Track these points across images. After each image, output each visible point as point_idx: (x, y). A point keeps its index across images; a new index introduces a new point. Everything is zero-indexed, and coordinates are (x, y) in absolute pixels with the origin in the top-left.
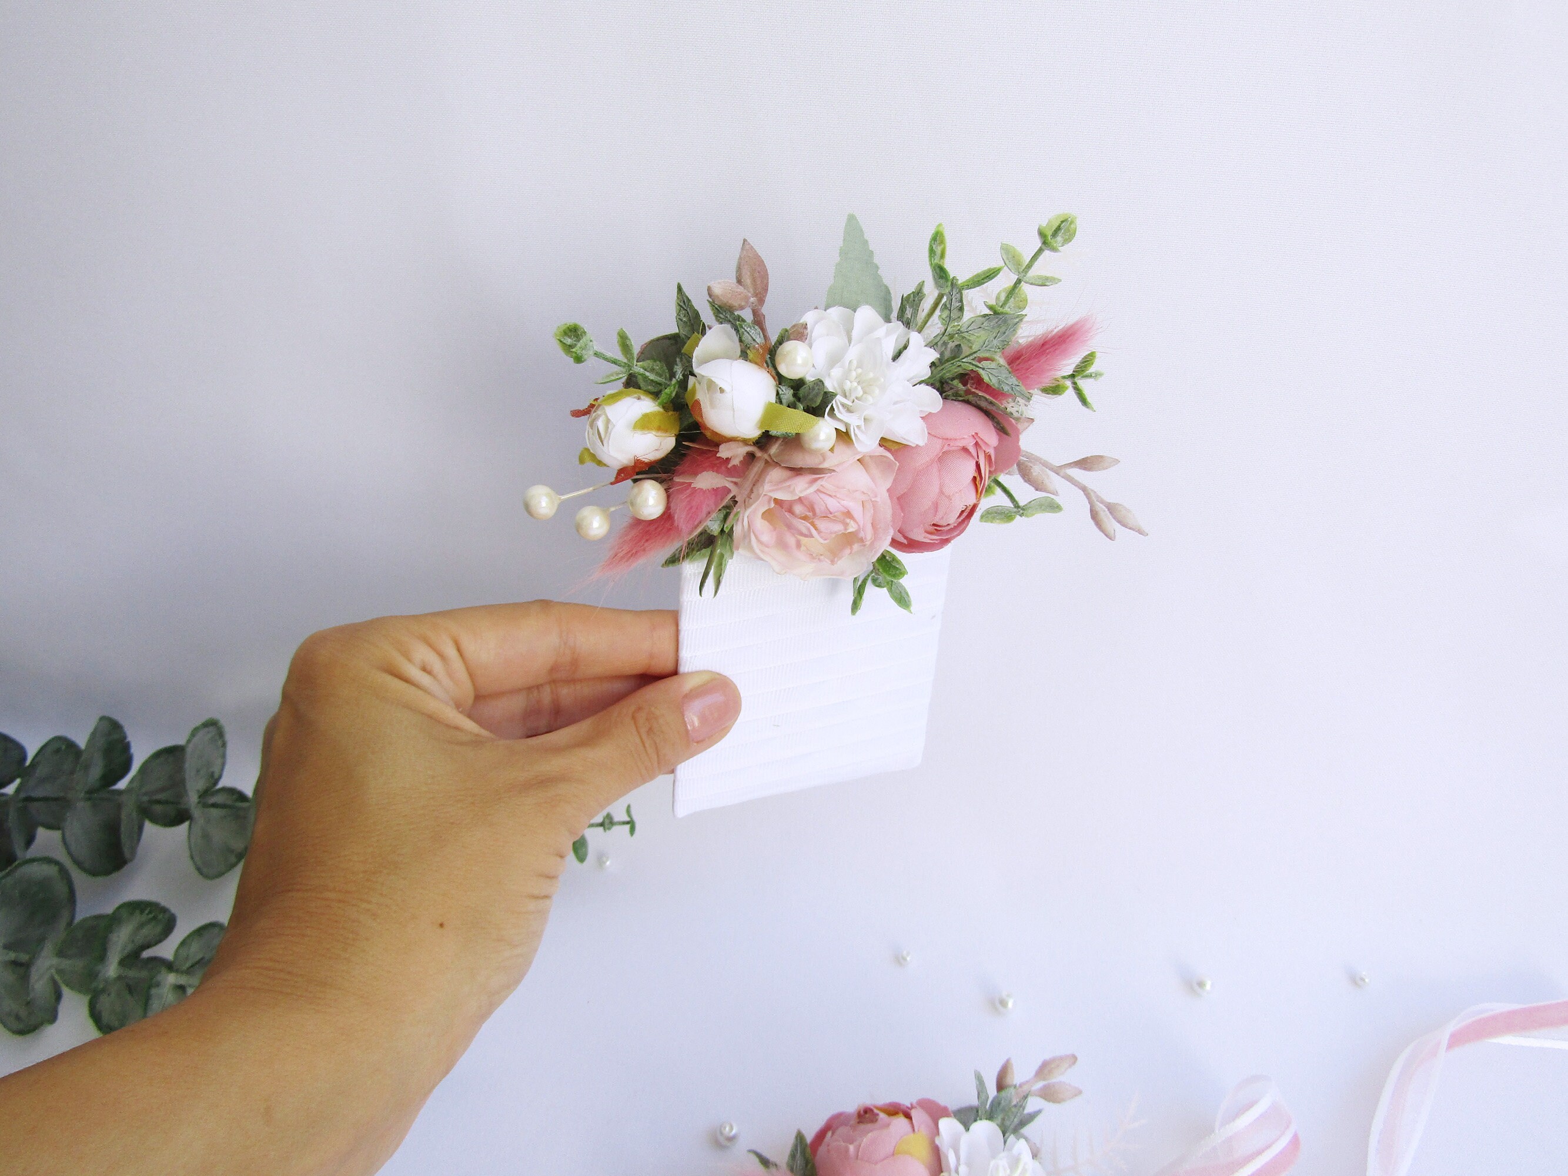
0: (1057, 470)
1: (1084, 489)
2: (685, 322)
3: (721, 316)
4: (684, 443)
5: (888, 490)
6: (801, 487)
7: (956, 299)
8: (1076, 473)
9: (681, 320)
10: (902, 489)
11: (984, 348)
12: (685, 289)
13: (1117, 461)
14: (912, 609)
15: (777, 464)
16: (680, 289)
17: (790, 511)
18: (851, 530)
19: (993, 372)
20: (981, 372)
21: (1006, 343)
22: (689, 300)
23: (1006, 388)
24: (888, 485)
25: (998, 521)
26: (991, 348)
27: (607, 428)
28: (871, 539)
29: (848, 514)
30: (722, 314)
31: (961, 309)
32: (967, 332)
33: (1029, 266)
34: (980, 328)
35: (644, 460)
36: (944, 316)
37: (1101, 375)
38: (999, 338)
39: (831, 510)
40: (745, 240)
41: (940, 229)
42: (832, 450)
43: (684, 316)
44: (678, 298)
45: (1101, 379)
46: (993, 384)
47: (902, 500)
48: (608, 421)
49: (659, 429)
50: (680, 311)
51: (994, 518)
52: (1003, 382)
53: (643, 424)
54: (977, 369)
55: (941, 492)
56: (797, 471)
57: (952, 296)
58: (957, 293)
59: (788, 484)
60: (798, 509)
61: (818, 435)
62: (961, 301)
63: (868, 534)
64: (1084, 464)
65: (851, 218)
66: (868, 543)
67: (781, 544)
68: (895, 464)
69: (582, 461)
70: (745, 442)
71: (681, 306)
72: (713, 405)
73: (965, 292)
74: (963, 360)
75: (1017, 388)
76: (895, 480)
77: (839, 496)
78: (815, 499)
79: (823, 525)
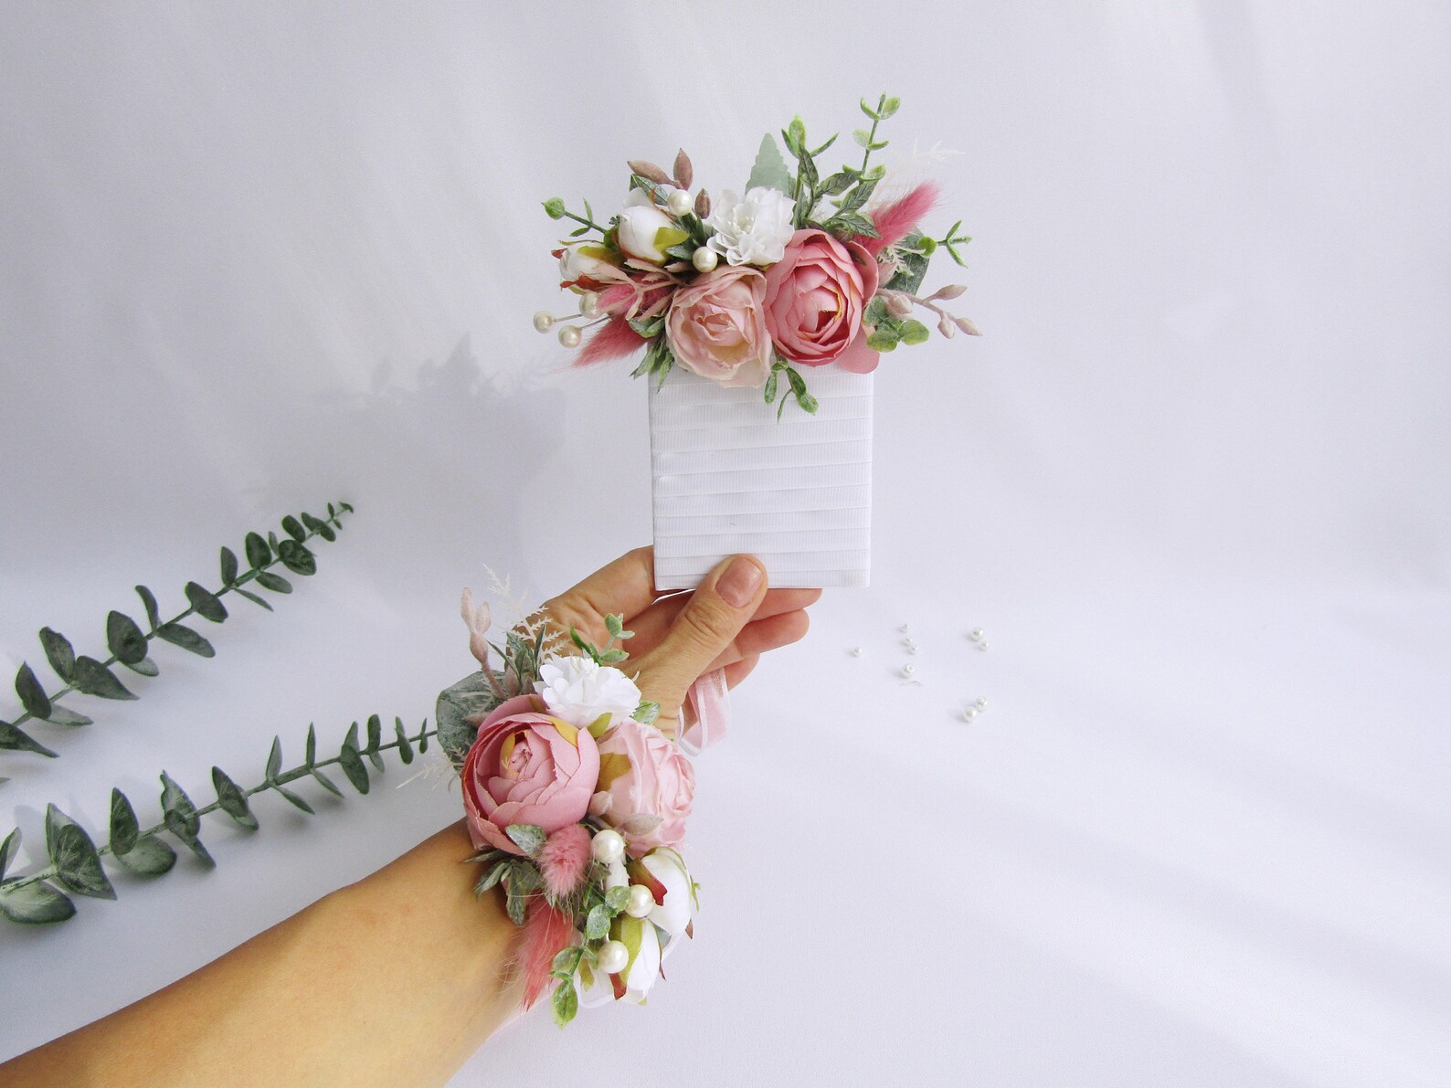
0: (921, 302)
5: (760, 301)
6: (693, 297)
8: (937, 303)
10: (771, 301)
13: (966, 289)
23: (861, 231)
27: (568, 258)
31: (815, 170)
33: (871, 139)
35: (590, 278)
37: (970, 239)
39: (715, 314)
42: (715, 269)
45: (970, 243)
57: (807, 162)
61: (705, 259)
62: (812, 163)
64: (943, 294)
65: (767, 136)
66: (753, 345)
68: (766, 280)
70: (652, 262)
76: (766, 295)
77: (723, 304)
78: (705, 305)
79: (712, 327)
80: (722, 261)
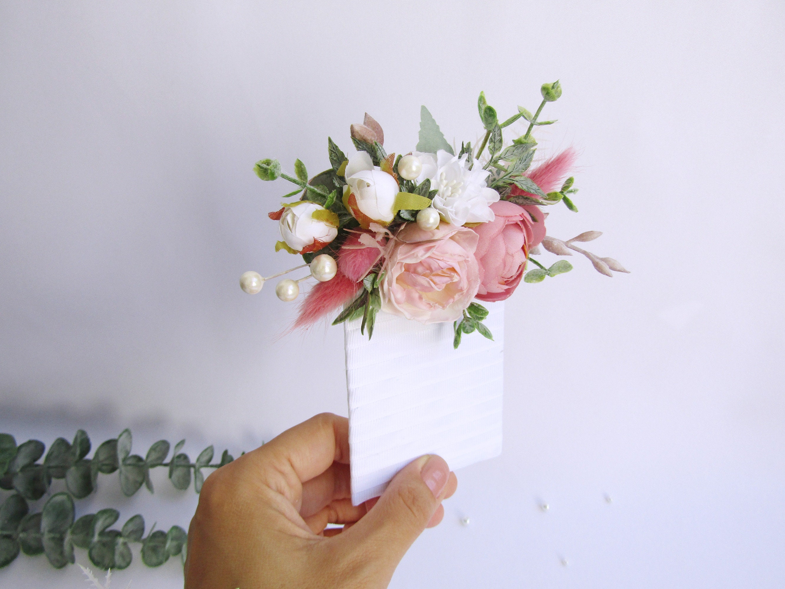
0: (567, 244)
1: (585, 253)
2: (335, 160)
3: (360, 147)
4: (344, 229)
5: (474, 254)
6: (420, 254)
7: (498, 134)
8: (578, 244)
9: (333, 159)
10: (483, 253)
11: (515, 170)
12: (333, 140)
13: (601, 233)
14: (494, 338)
15: (403, 243)
16: (330, 140)
17: (415, 272)
18: (454, 281)
19: (523, 182)
20: (516, 183)
21: (527, 166)
22: (337, 147)
23: (532, 191)
24: (474, 250)
25: (534, 281)
26: (518, 170)
27: (294, 222)
28: (467, 288)
29: (453, 270)
30: (360, 145)
31: (501, 141)
32: (505, 158)
33: (537, 115)
34: (512, 154)
35: (319, 240)
36: (491, 147)
37: (577, 190)
38: (523, 163)
39: (443, 267)
40: (366, 114)
41: (483, 95)
42: (437, 228)
43: (335, 156)
44: (329, 146)
46: (524, 189)
47: (483, 260)
48: (294, 215)
49: (327, 220)
50: (332, 153)
51: (532, 279)
52: (530, 188)
53: (317, 216)
54: (513, 182)
55: (507, 253)
56: (418, 244)
57: (495, 132)
58: (498, 130)
59: (412, 252)
60: (420, 269)
61: (428, 220)
62: (500, 135)
63: (464, 284)
64: (582, 237)
65: (423, 108)
66: (465, 291)
67: (410, 299)
68: (477, 236)
69: (277, 249)
70: (384, 224)
71: (332, 151)
72: (362, 197)
73: (502, 130)
74: (504, 178)
75: (538, 191)
76: (478, 247)
77: (445, 259)
78: (431, 261)
79: (437, 279)
80: (443, 221)
